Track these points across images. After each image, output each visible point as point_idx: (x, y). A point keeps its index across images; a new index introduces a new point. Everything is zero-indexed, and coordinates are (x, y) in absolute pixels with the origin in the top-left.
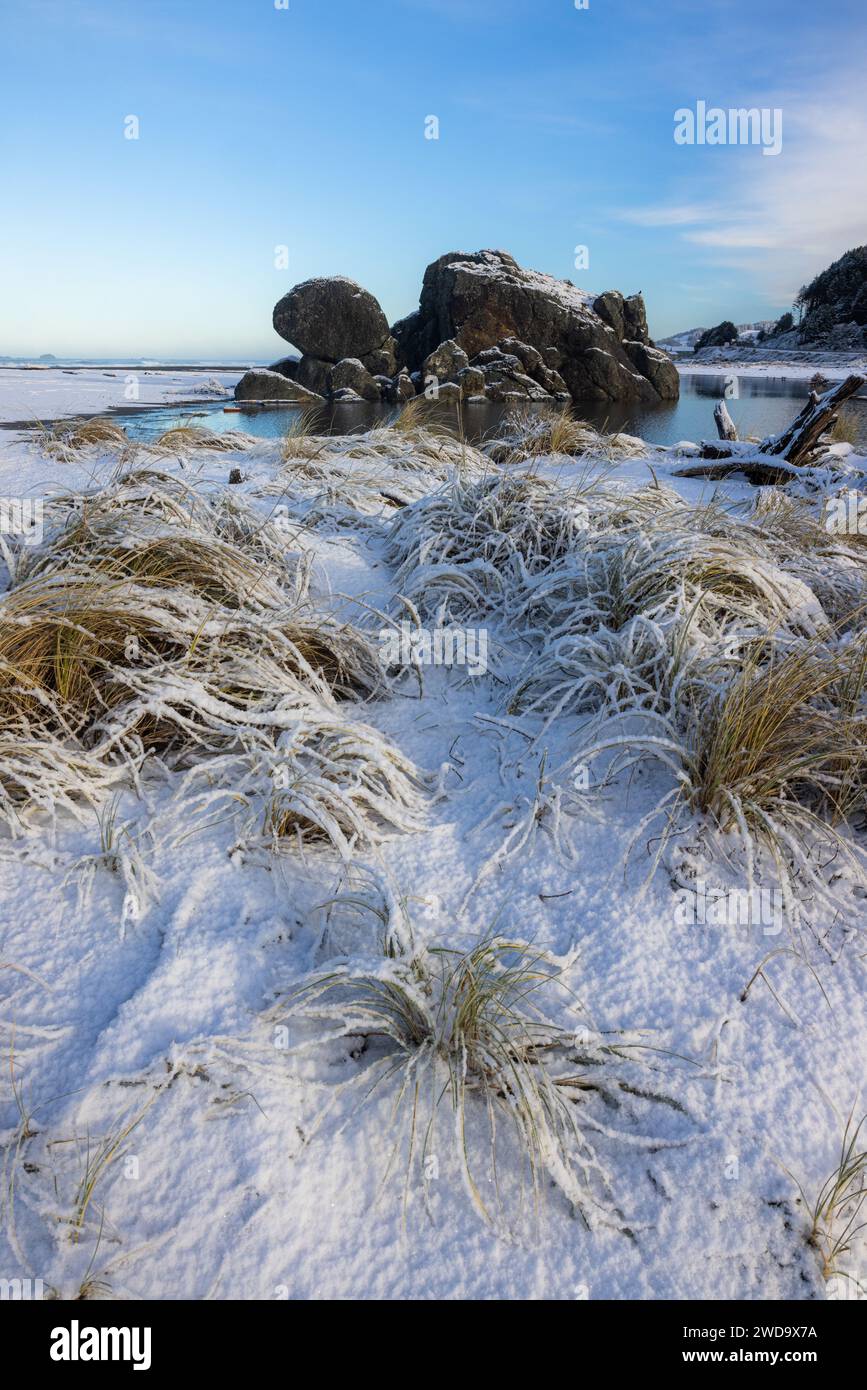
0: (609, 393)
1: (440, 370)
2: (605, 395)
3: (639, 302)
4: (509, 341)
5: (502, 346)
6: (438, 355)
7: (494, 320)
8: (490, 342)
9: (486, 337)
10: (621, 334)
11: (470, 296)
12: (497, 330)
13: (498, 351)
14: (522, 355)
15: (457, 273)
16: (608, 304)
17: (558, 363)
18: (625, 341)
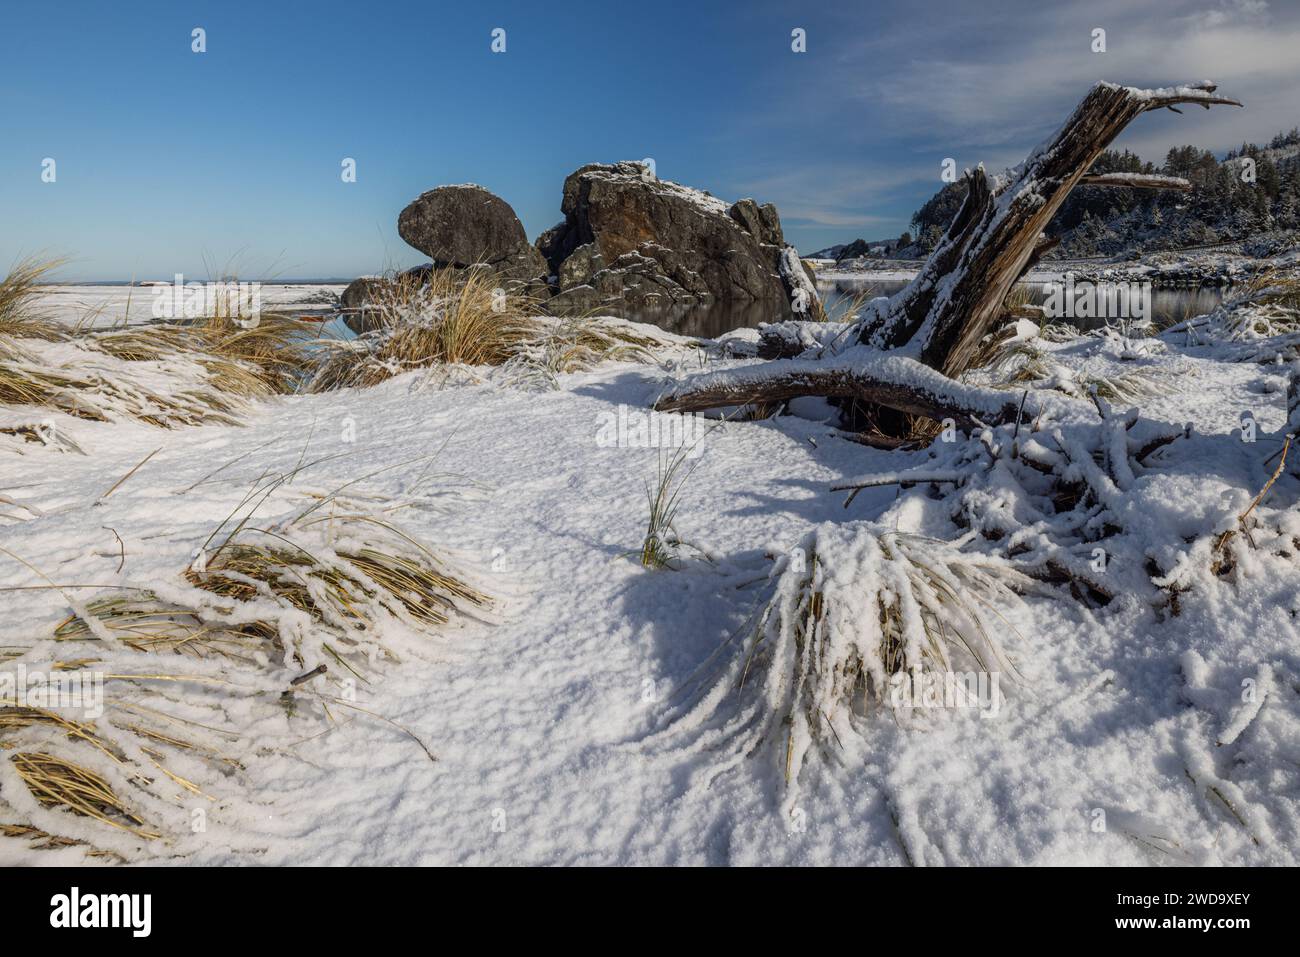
0: (749, 293)
1: (577, 273)
2: (746, 295)
3: (772, 208)
4: (648, 245)
5: (640, 250)
6: (575, 259)
7: (631, 225)
8: (629, 246)
9: (625, 242)
10: (758, 238)
11: (606, 203)
12: (636, 235)
13: (637, 253)
14: (661, 258)
15: (591, 182)
16: (744, 212)
17: (699, 265)
18: (762, 244)
